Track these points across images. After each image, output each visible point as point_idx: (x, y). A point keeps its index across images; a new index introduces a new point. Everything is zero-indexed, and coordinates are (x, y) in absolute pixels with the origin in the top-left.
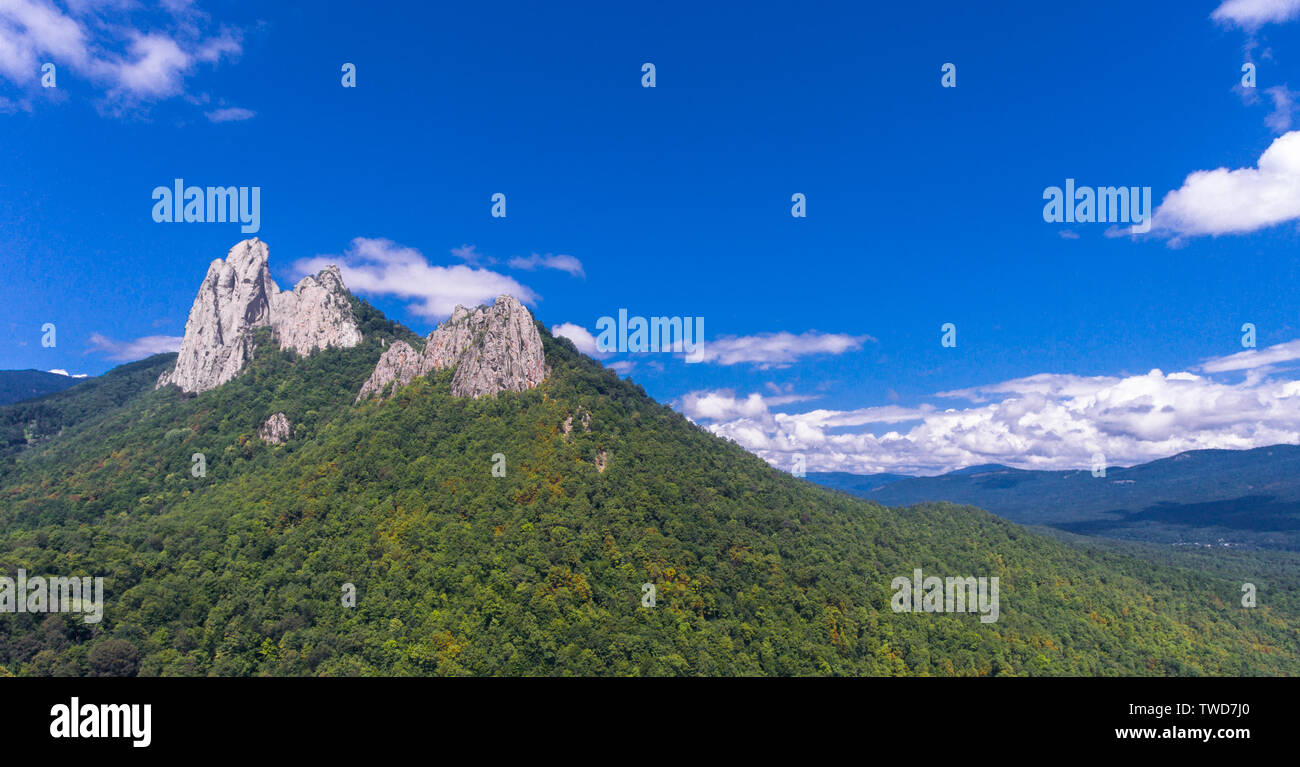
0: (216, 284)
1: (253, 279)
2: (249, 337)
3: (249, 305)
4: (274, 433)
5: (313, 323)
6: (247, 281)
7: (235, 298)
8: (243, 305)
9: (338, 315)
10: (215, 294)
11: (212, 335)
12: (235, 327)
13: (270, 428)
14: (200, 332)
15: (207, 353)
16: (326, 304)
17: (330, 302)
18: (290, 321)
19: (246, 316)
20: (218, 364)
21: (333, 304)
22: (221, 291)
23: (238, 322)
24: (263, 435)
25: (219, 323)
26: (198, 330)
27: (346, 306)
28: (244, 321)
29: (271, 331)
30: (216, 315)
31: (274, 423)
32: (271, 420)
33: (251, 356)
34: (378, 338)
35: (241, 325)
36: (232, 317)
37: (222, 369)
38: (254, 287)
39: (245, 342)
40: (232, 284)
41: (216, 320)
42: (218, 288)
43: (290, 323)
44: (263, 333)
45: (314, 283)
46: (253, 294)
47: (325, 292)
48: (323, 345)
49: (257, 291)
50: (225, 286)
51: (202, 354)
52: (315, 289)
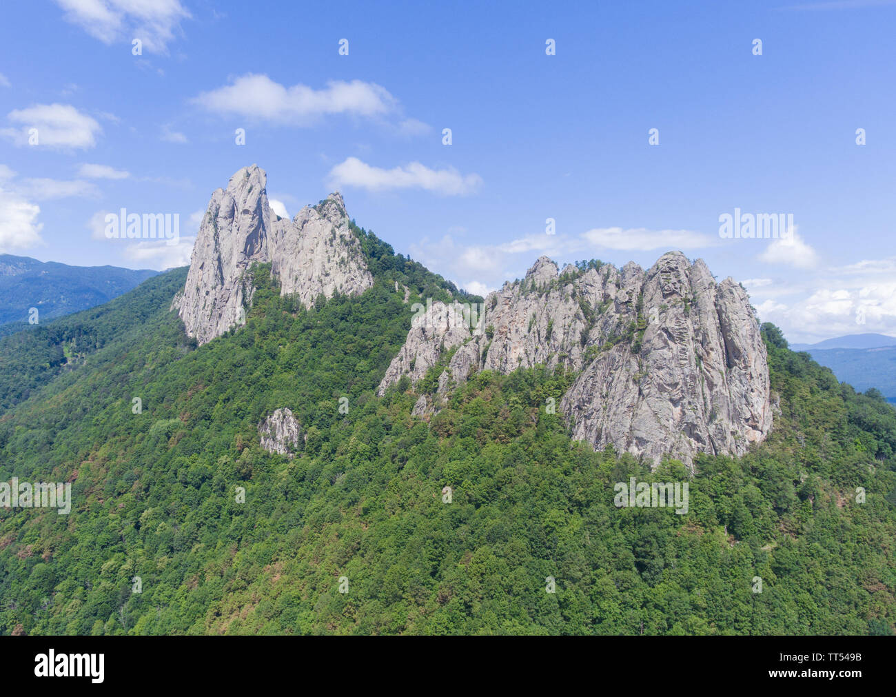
0: (216, 215)
1: (251, 210)
2: (247, 278)
3: (248, 237)
4: (279, 437)
5: (318, 265)
6: (246, 212)
7: (235, 230)
8: (242, 237)
9: (345, 254)
10: (216, 226)
11: (212, 272)
12: (234, 262)
13: (273, 429)
14: (202, 268)
15: (207, 293)
16: (331, 241)
17: (335, 237)
18: (290, 259)
19: (245, 250)
20: (216, 310)
21: (338, 240)
22: (222, 222)
23: (237, 258)
24: (266, 439)
25: (219, 259)
26: (200, 265)
27: (353, 242)
28: (243, 255)
29: (270, 269)
30: (216, 250)
31: (278, 423)
32: (275, 416)
33: (249, 299)
34: (391, 281)
35: (240, 260)
36: (231, 249)
37: (220, 316)
38: (253, 218)
39: (244, 285)
40: (232, 214)
41: (216, 256)
42: (219, 219)
43: (291, 261)
44: (262, 273)
45: (317, 216)
46: (252, 226)
47: (330, 226)
48: (329, 293)
49: (256, 222)
50: (225, 218)
51: (203, 293)
52: (318, 223)
